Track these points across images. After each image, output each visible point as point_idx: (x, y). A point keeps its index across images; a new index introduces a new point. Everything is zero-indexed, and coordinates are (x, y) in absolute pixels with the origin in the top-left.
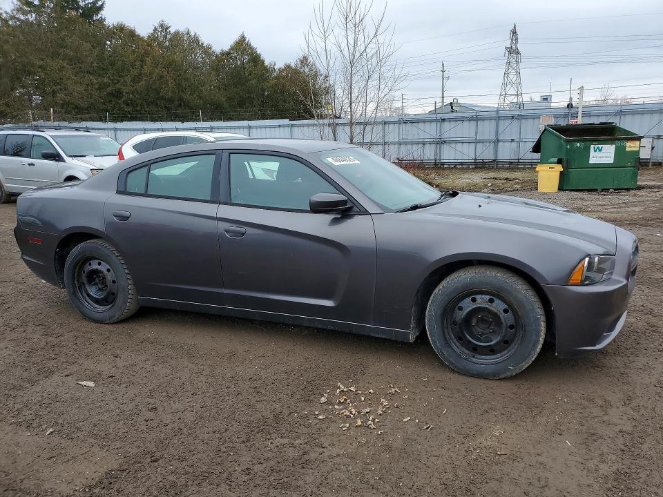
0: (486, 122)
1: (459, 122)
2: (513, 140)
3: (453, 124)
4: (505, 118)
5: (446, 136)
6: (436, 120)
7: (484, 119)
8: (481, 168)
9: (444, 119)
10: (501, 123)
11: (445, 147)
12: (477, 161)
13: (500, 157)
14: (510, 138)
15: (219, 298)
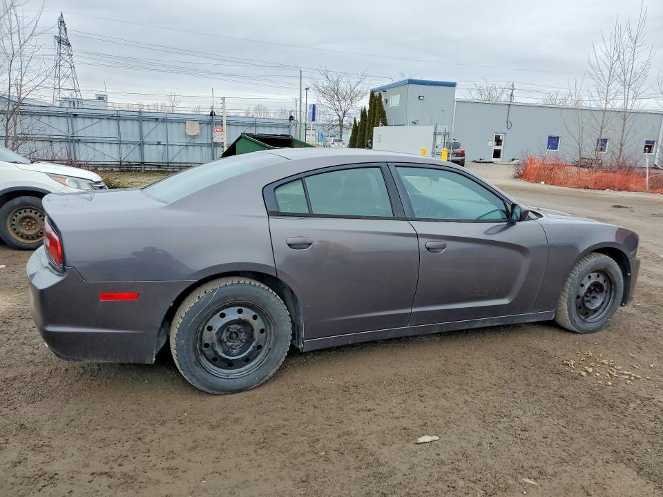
0: (129, 123)
1: (95, 121)
2: (159, 143)
3: (88, 122)
4: (149, 120)
5: (80, 134)
6: (66, 115)
7: (125, 119)
8: (128, 171)
9: (76, 115)
10: (145, 124)
11: (81, 146)
12: (123, 163)
13: (147, 160)
14: (155, 140)
15: (401, 319)
